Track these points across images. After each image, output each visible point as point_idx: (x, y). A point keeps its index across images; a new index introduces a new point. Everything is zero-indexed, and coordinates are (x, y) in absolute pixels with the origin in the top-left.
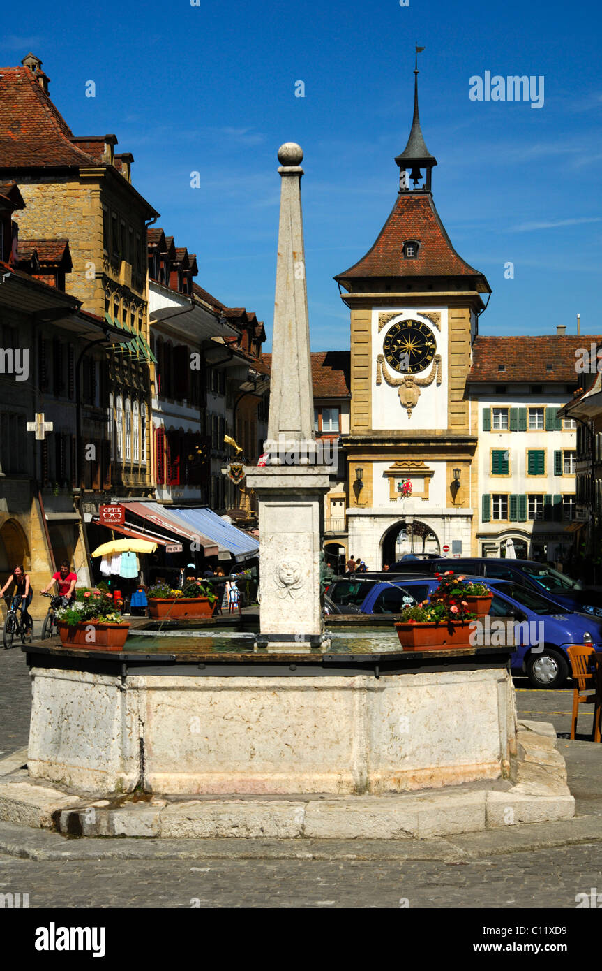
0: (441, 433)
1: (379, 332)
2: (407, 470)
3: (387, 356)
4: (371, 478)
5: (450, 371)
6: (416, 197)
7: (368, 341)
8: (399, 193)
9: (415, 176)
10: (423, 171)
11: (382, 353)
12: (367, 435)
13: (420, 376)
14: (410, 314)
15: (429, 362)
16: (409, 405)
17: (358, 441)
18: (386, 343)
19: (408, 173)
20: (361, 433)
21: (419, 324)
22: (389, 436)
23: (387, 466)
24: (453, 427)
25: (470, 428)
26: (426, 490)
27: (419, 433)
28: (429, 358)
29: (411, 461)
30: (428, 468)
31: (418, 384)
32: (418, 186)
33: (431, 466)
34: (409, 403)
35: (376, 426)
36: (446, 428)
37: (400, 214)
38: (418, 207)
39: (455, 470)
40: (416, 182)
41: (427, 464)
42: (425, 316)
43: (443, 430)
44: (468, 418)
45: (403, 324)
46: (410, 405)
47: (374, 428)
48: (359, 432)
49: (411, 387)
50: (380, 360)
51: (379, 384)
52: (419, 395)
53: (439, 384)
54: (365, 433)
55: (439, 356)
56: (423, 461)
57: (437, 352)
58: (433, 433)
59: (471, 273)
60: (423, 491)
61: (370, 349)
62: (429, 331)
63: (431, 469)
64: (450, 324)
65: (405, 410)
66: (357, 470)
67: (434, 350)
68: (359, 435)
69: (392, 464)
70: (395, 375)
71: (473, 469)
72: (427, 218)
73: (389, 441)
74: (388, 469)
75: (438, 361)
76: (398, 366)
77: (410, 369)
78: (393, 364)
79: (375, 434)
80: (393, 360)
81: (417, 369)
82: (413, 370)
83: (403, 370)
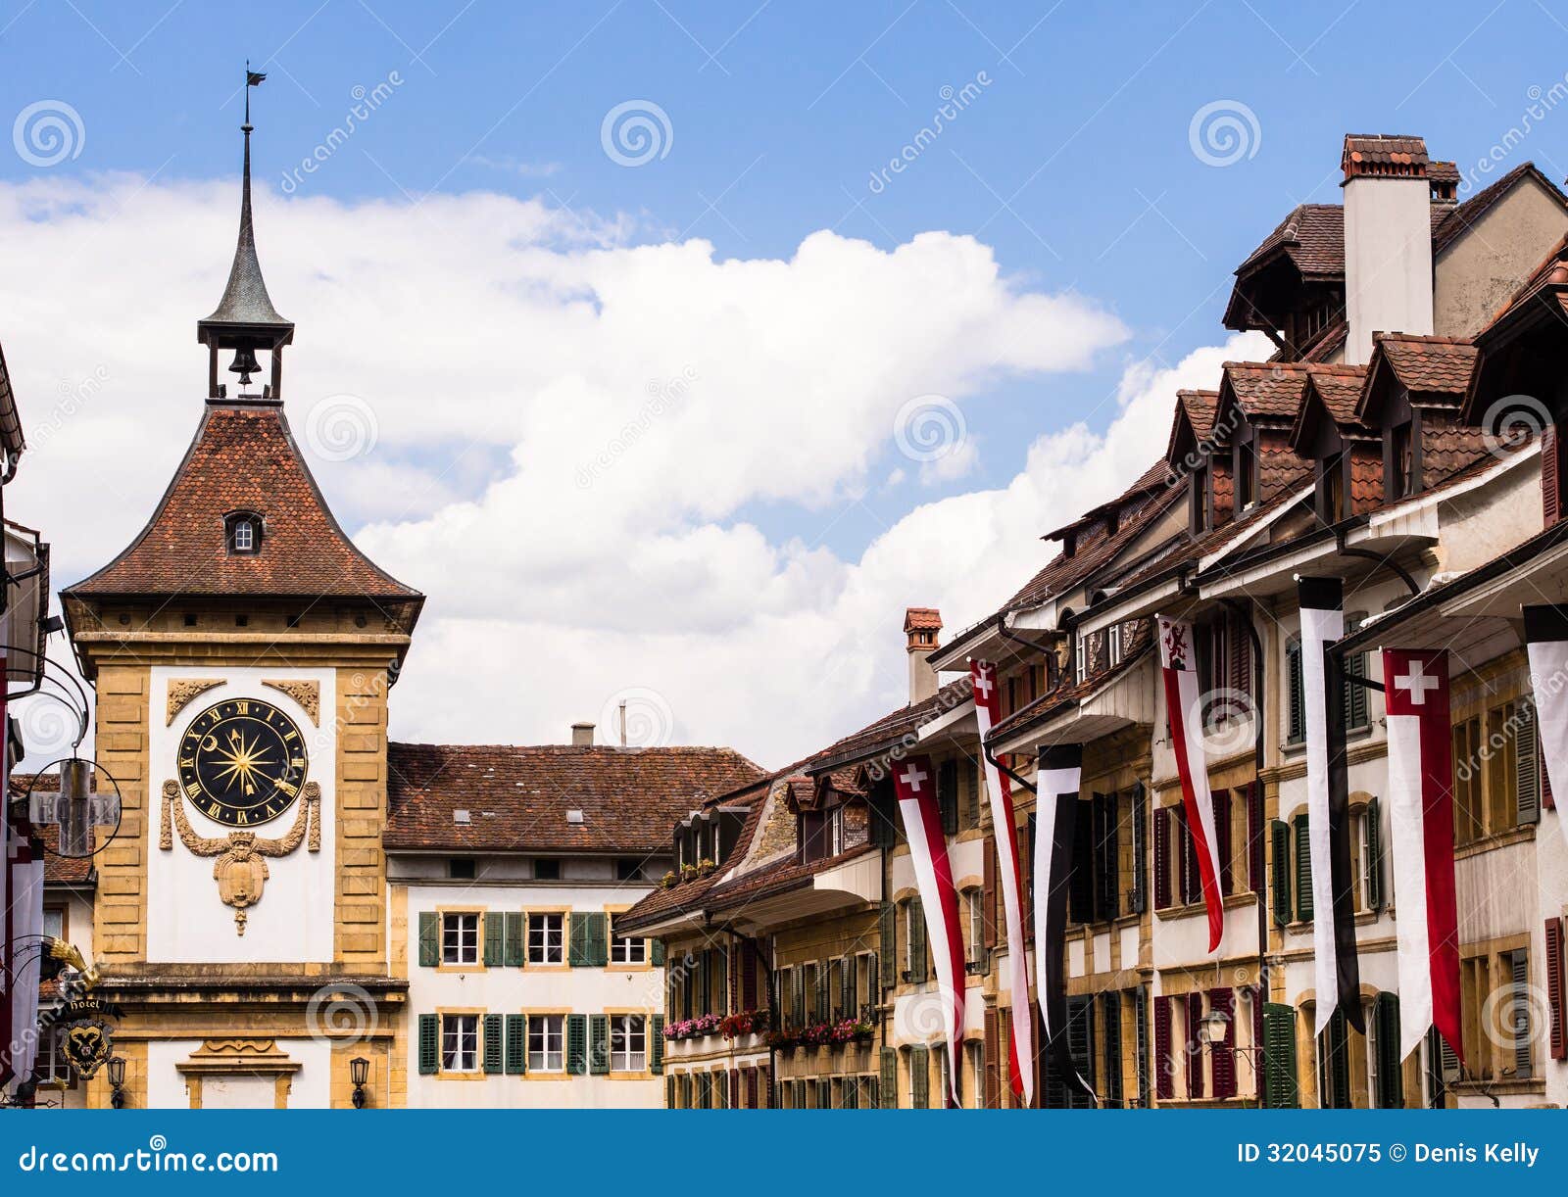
0: (318, 971)
1: (168, 726)
2: (235, 1061)
3: (187, 783)
4: (143, 1081)
5: (340, 821)
6: (250, 413)
7: (142, 746)
8: (207, 401)
9: (245, 367)
10: (263, 357)
11: (176, 776)
12: (134, 977)
13: (266, 833)
14: (244, 683)
15: (289, 799)
16: (243, 902)
17: (112, 991)
18: (184, 753)
19: (227, 356)
20: (121, 972)
21: (265, 708)
22: (189, 980)
23: (185, 1053)
24: (348, 958)
25: (388, 962)
27: (264, 971)
28: (290, 788)
29: (245, 1039)
30: (286, 1057)
31: (262, 853)
33: (294, 1052)
34: (240, 898)
35: (157, 953)
36: (332, 961)
37: (214, 452)
38: (257, 437)
39: (355, 1062)
40: (246, 381)
41: (282, 1047)
42: (282, 688)
43: (323, 964)
44: (384, 934)
45: (228, 707)
46: (243, 904)
47: (154, 956)
48: (117, 969)
49: (246, 860)
50: (169, 793)
51: (166, 849)
52: (266, 879)
53: (313, 853)
54: (129, 971)
55: (315, 786)
56: (273, 1039)
57: (310, 778)
58: (297, 971)
59: (390, 590)
61: (143, 767)
62: (288, 725)
63: (292, 1060)
64: (341, 711)
65: (232, 913)
66: (111, 1062)
67: (301, 772)
68: (116, 976)
69: (196, 1047)
70: (207, 829)
71: (396, 1060)
72: (277, 463)
73: (191, 989)
74: (186, 1060)
75: (314, 798)
76: (215, 809)
77: (242, 817)
78: (202, 804)
79: (155, 974)
80: (202, 795)
81: (259, 817)
82: (251, 819)
83: (227, 818)
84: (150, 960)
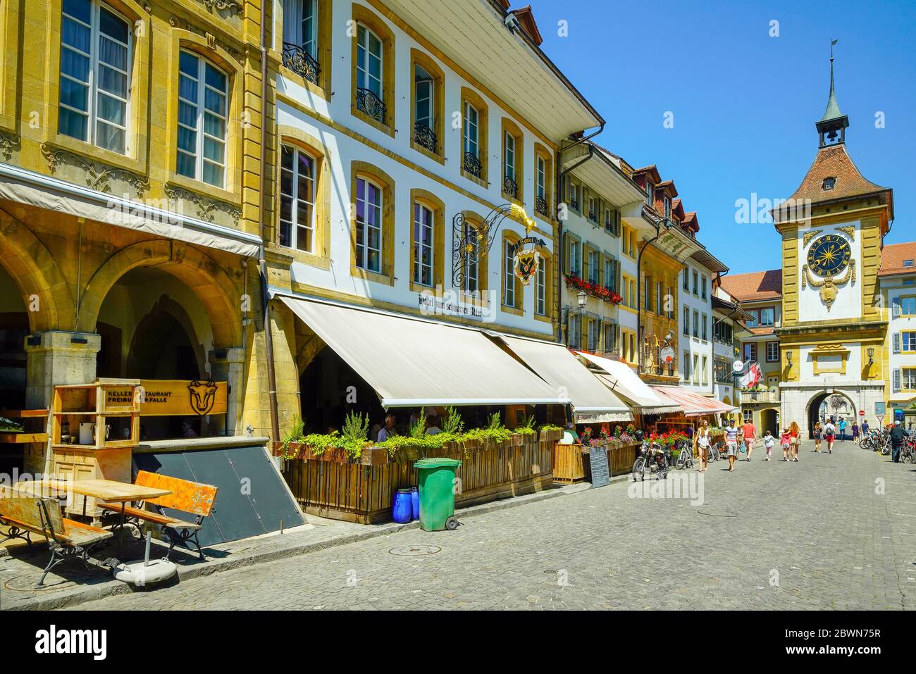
0: (856, 320)
1: (804, 247)
2: (828, 351)
3: (810, 265)
4: (798, 358)
5: (863, 271)
6: (833, 148)
7: (795, 256)
8: (820, 148)
9: (832, 136)
10: (838, 132)
11: (806, 263)
12: (795, 327)
13: (837, 278)
14: (829, 231)
15: (844, 266)
16: (828, 302)
17: (788, 331)
18: (809, 255)
19: (826, 135)
20: (790, 325)
21: (835, 237)
22: (813, 326)
23: (811, 350)
24: (866, 316)
25: (881, 316)
26: (844, 367)
27: (837, 322)
28: (845, 262)
29: (831, 344)
30: (845, 349)
31: (835, 284)
32: (834, 142)
33: (848, 348)
34: (828, 299)
36: (860, 317)
37: (820, 162)
38: (835, 155)
39: (869, 350)
40: (832, 140)
41: (844, 346)
42: (841, 230)
43: (858, 318)
45: (825, 238)
47: (801, 320)
49: (830, 287)
50: (805, 269)
51: (804, 286)
52: (837, 292)
53: (853, 282)
54: (793, 325)
55: (853, 260)
56: (840, 344)
57: (852, 258)
58: (849, 321)
60: (841, 367)
61: (796, 262)
62: (844, 242)
63: (847, 350)
64: (862, 235)
65: (825, 305)
66: (787, 353)
67: (849, 256)
68: (789, 327)
69: (815, 348)
70: (817, 279)
71: (885, 349)
72: (842, 161)
73: (813, 329)
74: (811, 352)
75: (852, 264)
76: (820, 271)
77: (829, 273)
78: (815, 271)
79: (802, 325)
80: (816, 268)
81: (835, 272)
82: (832, 273)
83: (824, 274)
84: (800, 321)
